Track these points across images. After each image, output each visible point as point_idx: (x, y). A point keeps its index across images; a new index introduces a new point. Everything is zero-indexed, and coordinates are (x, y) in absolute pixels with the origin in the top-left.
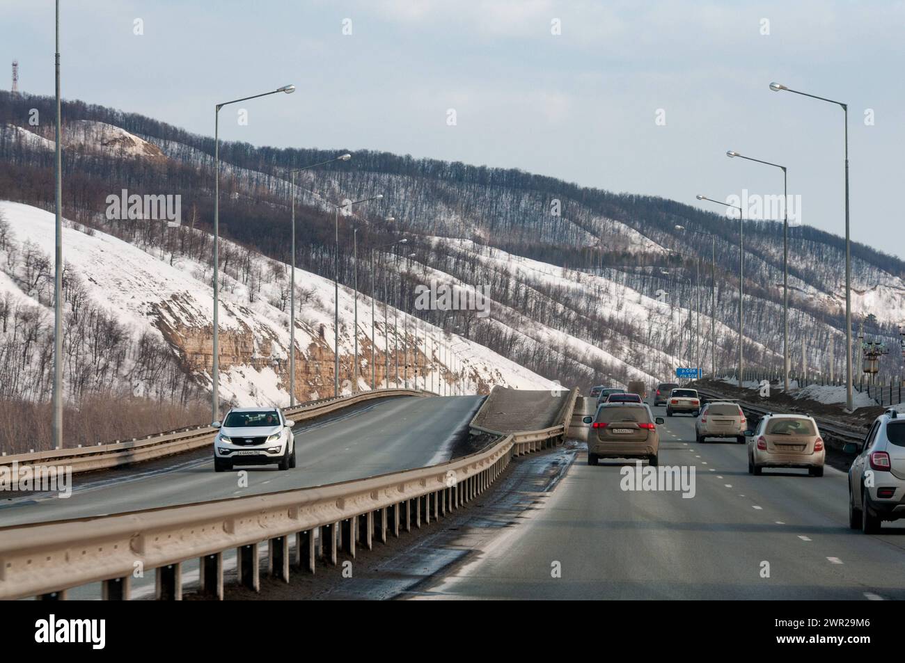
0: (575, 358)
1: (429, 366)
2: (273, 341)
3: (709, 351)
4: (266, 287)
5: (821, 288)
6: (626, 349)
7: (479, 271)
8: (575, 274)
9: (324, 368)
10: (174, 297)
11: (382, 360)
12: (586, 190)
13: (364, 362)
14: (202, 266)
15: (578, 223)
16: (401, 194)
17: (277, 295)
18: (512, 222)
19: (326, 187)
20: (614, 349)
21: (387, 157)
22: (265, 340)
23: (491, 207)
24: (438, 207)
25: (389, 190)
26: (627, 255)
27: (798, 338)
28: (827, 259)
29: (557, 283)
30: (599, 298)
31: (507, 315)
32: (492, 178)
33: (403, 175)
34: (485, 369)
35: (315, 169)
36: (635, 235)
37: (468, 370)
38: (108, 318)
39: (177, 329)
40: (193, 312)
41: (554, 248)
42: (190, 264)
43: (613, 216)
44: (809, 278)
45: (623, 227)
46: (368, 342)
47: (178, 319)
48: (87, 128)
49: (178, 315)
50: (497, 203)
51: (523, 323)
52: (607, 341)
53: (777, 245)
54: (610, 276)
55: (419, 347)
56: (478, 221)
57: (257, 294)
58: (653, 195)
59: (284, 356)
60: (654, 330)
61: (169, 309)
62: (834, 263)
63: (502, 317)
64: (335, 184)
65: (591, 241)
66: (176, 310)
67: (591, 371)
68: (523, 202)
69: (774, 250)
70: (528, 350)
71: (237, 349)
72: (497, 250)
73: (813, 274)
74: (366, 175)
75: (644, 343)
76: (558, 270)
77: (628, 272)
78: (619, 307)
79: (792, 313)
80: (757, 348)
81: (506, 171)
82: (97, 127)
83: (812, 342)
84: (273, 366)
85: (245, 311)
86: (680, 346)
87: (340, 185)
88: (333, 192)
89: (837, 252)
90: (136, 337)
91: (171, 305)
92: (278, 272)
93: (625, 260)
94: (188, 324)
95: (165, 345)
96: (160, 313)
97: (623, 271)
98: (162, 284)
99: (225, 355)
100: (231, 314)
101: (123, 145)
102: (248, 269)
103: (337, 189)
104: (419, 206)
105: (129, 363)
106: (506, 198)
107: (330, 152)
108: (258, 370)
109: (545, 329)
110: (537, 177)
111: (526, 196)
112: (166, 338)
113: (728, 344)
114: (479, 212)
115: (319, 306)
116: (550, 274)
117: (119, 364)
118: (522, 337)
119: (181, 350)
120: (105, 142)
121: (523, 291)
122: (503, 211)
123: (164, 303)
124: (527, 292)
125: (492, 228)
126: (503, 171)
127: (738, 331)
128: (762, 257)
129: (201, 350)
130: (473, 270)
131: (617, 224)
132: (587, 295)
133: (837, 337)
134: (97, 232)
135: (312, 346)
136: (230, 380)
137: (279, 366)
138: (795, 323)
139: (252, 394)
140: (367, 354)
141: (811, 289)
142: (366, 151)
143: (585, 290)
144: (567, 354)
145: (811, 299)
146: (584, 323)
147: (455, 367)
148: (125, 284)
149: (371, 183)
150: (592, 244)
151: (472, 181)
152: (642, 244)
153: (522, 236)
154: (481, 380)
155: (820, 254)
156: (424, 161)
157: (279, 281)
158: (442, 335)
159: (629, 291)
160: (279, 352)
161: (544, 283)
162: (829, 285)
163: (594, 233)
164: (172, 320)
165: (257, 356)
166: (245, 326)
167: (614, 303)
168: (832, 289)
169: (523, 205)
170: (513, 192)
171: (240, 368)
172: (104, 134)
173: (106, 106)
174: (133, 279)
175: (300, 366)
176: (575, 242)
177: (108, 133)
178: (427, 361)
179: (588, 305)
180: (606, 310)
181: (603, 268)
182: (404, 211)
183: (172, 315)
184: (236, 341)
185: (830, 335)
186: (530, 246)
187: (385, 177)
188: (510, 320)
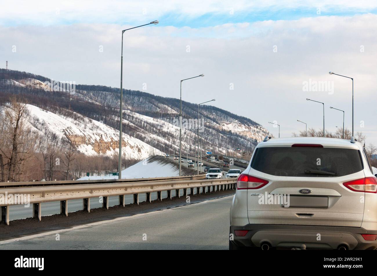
0: (160, 142)
1: (126, 144)
2: (91, 138)
3: (191, 140)
4: (88, 125)
5: (217, 123)
6: (171, 140)
7: (134, 119)
8: (156, 120)
9: (103, 145)
10: (68, 128)
11: (116, 143)
12: (157, 96)
13: (112, 143)
14: (73, 120)
15: (155, 105)
16: (109, 97)
17: (91, 127)
18: (138, 104)
19: (89, 95)
20: (168, 140)
21: (105, 87)
22: (89, 138)
23: (132, 101)
24: (118, 101)
25: (106, 96)
26: (168, 114)
27: (212, 137)
28: (219, 115)
29: (152, 122)
30: (163, 126)
31: (142, 131)
32: (132, 93)
33: (109, 92)
34: (140, 145)
35: (86, 90)
36: (169, 109)
37: (136, 145)
38: (54, 133)
39: (69, 136)
40: (73, 132)
41: (149, 112)
42: (70, 119)
43: (164, 103)
44: (214, 120)
45: (166, 106)
46: (112, 138)
47: (69, 133)
48: (30, 80)
49: (69, 132)
50: (134, 99)
51: (146, 133)
52: (166, 138)
53: (206, 111)
54: (164, 120)
55: (124, 140)
56: (129, 104)
57: (86, 127)
58: (174, 98)
59: (94, 142)
60: (177, 135)
61: (67, 131)
62: (220, 116)
63: (141, 132)
64: (92, 94)
65: (158, 110)
66: (68, 131)
67: (164, 146)
68: (141, 99)
69: (205, 113)
70: (149, 140)
71: (82, 140)
72: (136, 113)
73: (215, 119)
74: (99, 92)
75: (175, 138)
76: (152, 118)
77: (169, 119)
78: (168, 129)
79: (211, 130)
80: (202, 139)
81: (136, 91)
82: (33, 80)
83: (216, 138)
84: (91, 144)
85: (84, 131)
86: (183, 139)
87: (93, 94)
88: (91, 96)
89: (221, 113)
90: (61, 137)
91: (67, 130)
92: (91, 121)
93: (168, 116)
94: (71, 134)
95: (67, 140)
96: (65, 132)
97: (168, 118)
98: (65, 125)
99: (80, 142)
100: (81, 132)
101: (40, 85)
102: (83, 120)
103: (92, 95)
104: (114, 101)
105: (59, 144)
106: (136, 98)
107: (90, 86)
108: (87, 145)
109: (152, 134)
110: (144, 93)
111: (141, 98)
112: (67, 138)
113: (195, 138)
114: (129, 102)
115: (101, 130)
116: (150, 120)
117: (57, 144)
118: (147, 137)
119: (71, 141)
120: (35, 84)
121: (145, 125)
122: (135, 102)
123: (66, 129)
124: (146, 125)
125: (133, 106)
126: (135, 91)
127: (198, 135)
128: (202, 115)
129: (74, 140)
130: (133, 119)
131: (165, 106)
132: (160, 125)
133: (222, 137)
134: (48, 112)
135: (100, 139)
136: (81, 148)
137: (92, 144)
138: (212, 132)
139: (86, 151)
140: (112, 141)
141: (215, 123)
142: (99, 85)
143: (159, 124)
144: (158, 141)
145: (215, 126)
146: (160, 133)
147: (133, 145)
148: (57, 125)
149: (101, 94)
150: (159, 111)
151: (127, 94)
152: (171, 111)
153: (140, 109)
154: (139, 148)
155: (217, 114)
156: (114, 88)
157: (91, 123)
158: (129, 137)
159: (170, 124)
160: (92, 141)
161: (149, 122)
162: (219, 122)
163: (159, 108)
164: (68, 133)
165: (87, 142)
166: (84, 135)
167: (167, 127)
168: (220, 123)
169: (141, 100)
170: (138, 97)
171: (83, 145)
172: (35, 82)
173: (32, 73)
174: (58, 123)
175: (97, 144)
176: (154, 110)
177: (36, 81)
178: (126, 143)
179: (160, 128)
180: (165, 129)
181: (163, 118)
182: (110, 101)
183: (68, 132)
184: (82, 138)
185: (220, 136)
186: (143, 111)
187: (104, 93)
188: (143, 132)
